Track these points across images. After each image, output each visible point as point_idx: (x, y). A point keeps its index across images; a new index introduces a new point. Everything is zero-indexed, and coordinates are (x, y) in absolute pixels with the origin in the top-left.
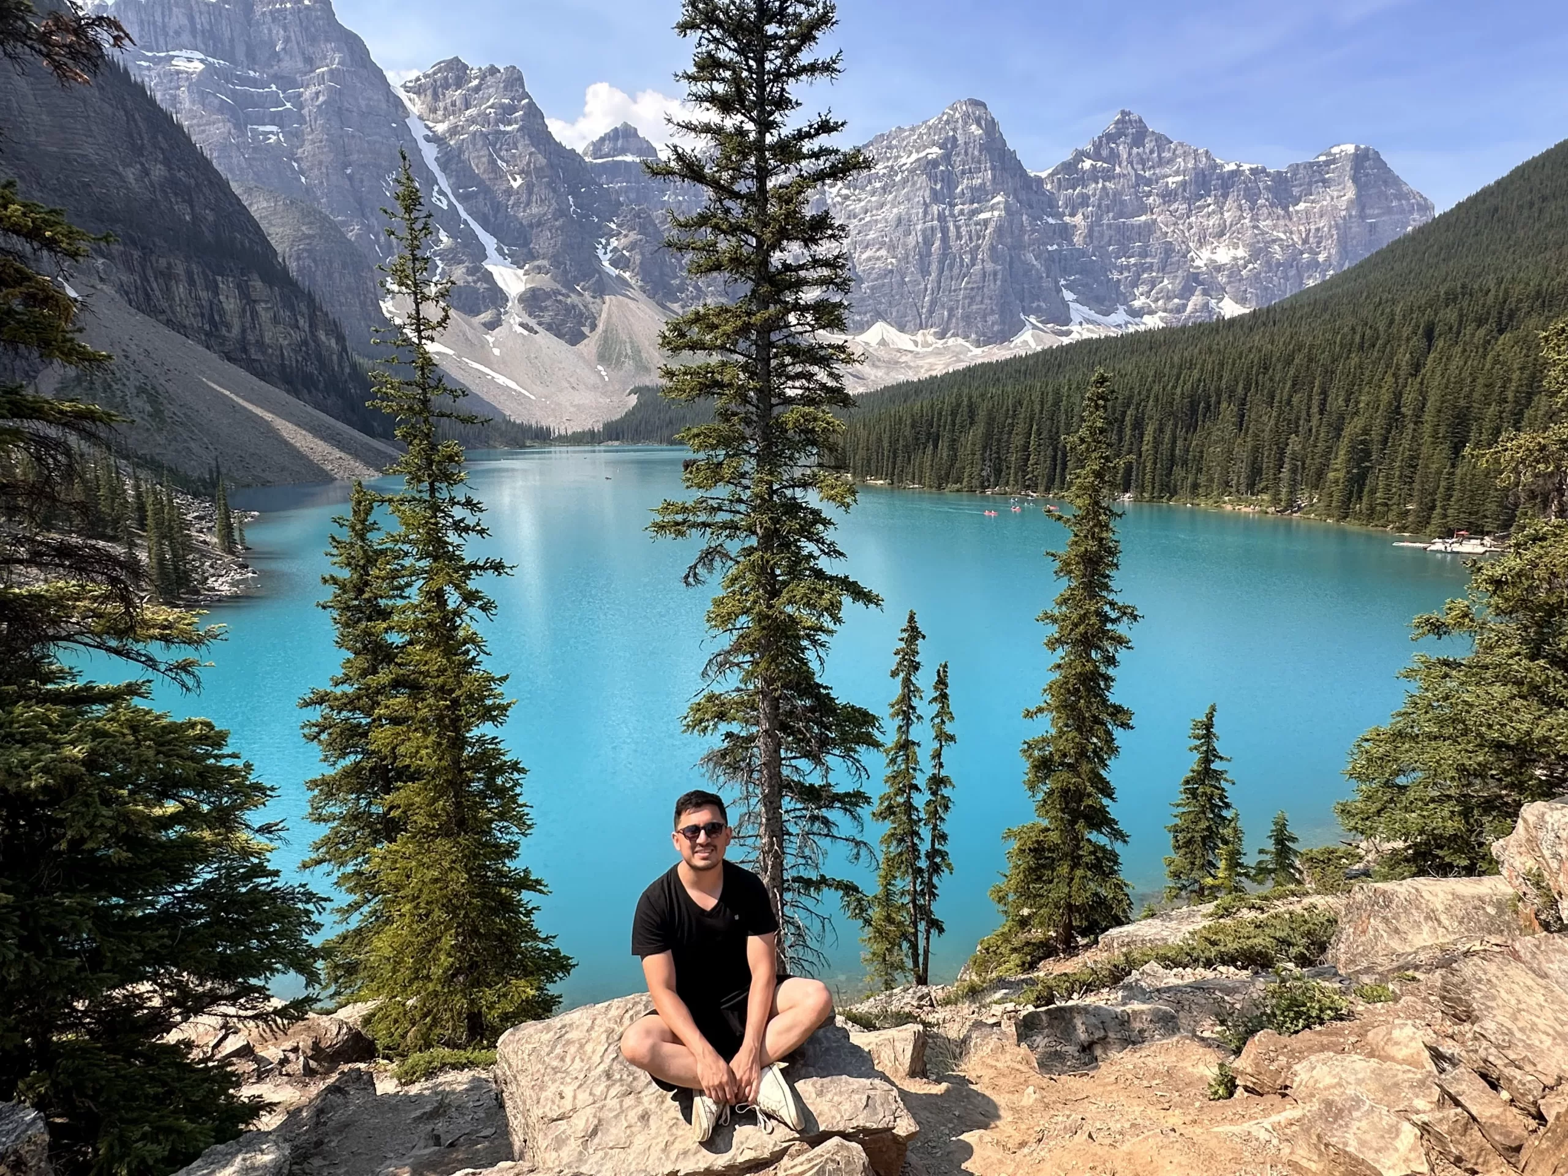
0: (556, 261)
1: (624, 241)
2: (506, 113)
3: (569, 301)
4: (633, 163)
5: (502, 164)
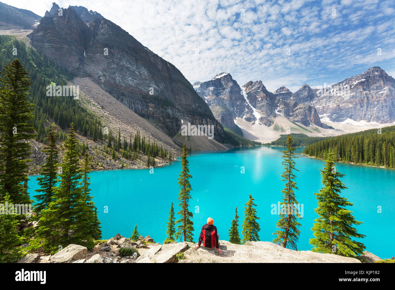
0: (266, 112)
1: (281, 107)
2: (259, 88)
3: (268, 119)
4: (284, 93)
5: (258, 97)
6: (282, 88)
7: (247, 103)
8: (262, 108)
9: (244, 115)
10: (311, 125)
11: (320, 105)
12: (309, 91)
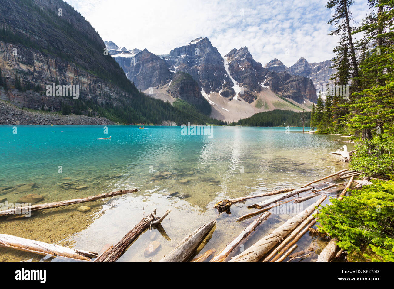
0: (249, 85)
1: (268, 79)
2: (243, 56)
3: (251, 93)
4: (276, 66)
5: (240, 66)
6: (275, 61)
7: (227, 74)
8: (244, 81)
9: (220, 89)
10: (304, 102)
11: (318, 82)
12: (306, 65)
